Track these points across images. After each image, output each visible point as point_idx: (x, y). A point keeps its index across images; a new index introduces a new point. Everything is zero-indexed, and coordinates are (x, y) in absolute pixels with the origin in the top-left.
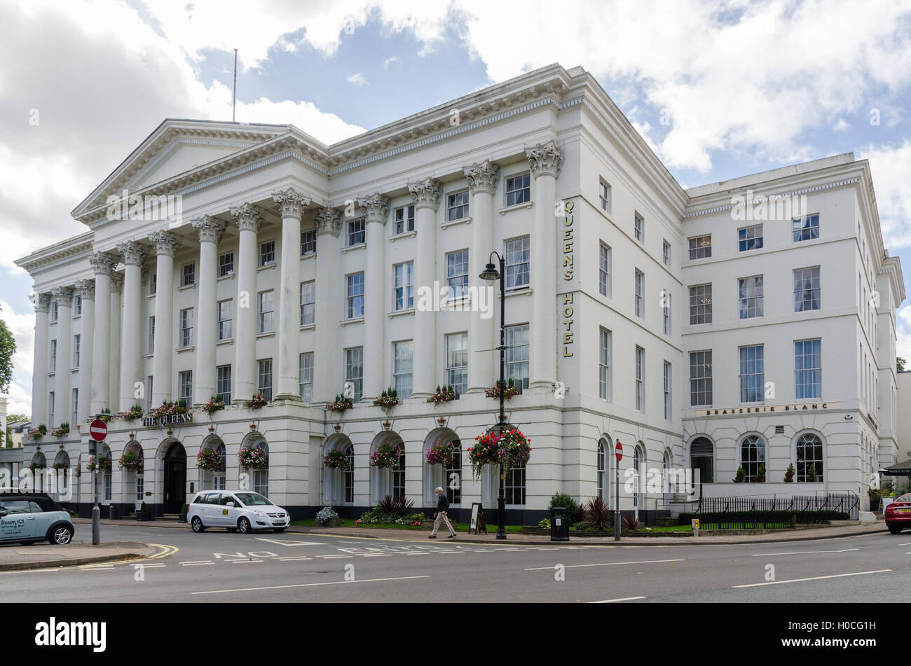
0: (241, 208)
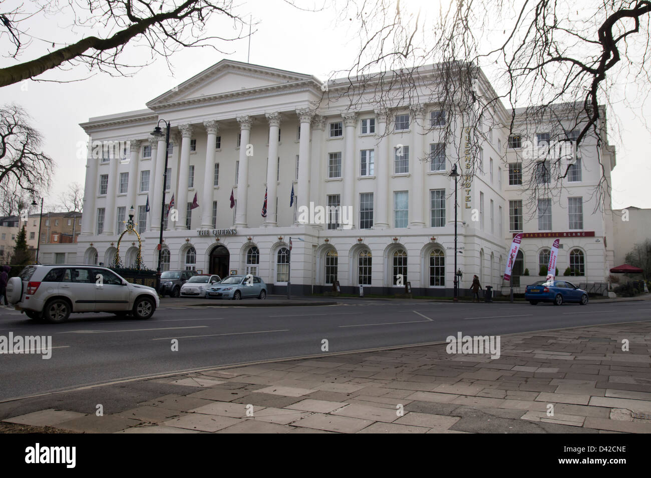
0: (273, 114)
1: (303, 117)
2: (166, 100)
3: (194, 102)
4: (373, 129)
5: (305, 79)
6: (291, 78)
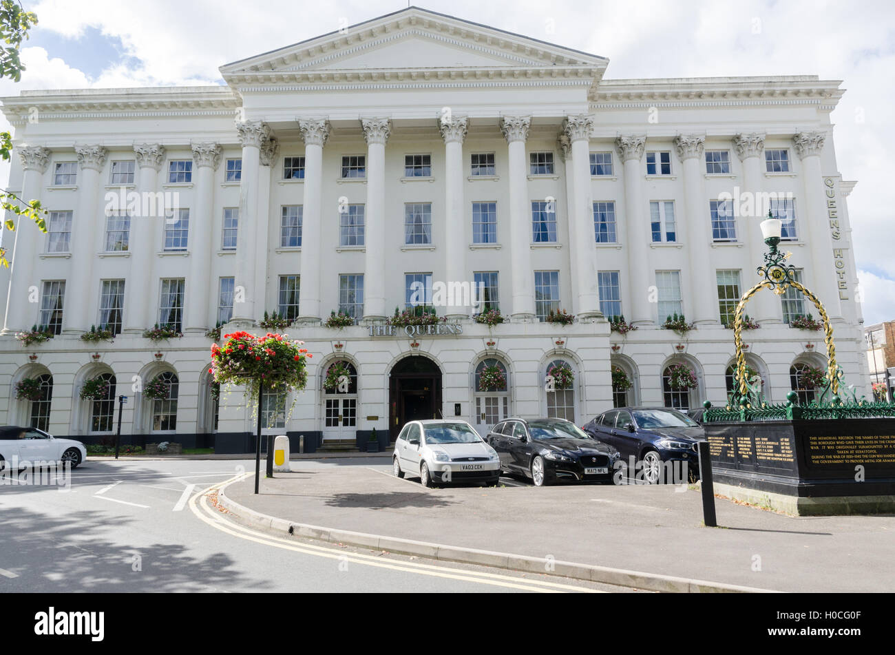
1: (574, 132)
2: (269, 66)
4: (666, 170)
5: (591, 65)
6: (559, 60)
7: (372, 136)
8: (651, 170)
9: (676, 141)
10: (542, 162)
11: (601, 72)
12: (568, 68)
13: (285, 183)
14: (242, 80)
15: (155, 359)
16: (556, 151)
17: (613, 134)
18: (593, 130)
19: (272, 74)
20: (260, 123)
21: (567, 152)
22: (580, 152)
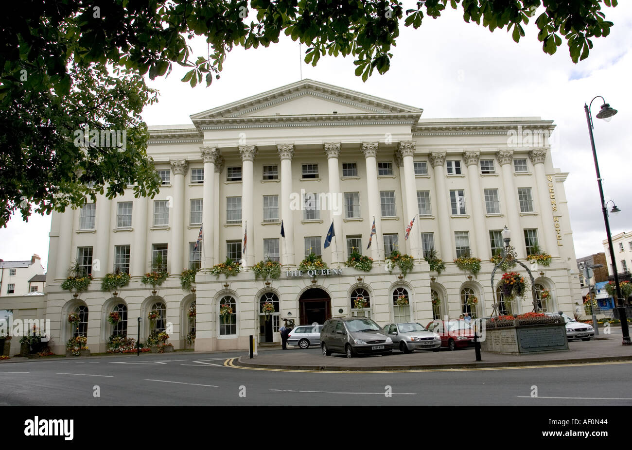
1: (404, 151)
2: (220, 114)
3: (258, 121)
4: (458, 171)
5: (413, 112)
6: (393, 109)
7: (284, 155)
8: (450, 171)
9: (463, 154)
10: (384, 168)
11: (418, 117)
12: (399, 114)
13: (228, 183)
14: (203, 123)
15: (152, 294)
16: (393, 161)
17: (427, 151)
18: (415, 149)
19: (222, 119)
20: (215, 149)
21: (401, 162)
22: (408, 162)
